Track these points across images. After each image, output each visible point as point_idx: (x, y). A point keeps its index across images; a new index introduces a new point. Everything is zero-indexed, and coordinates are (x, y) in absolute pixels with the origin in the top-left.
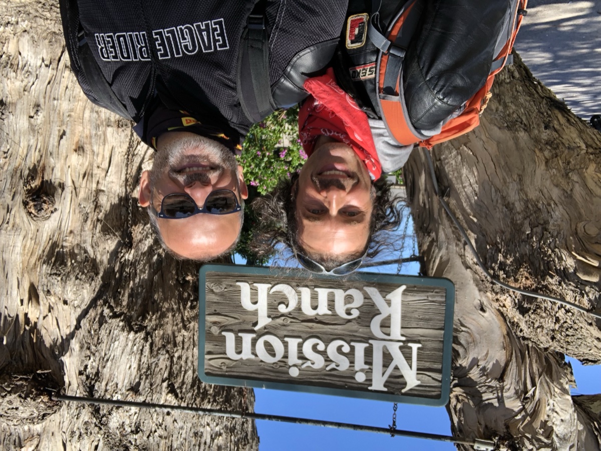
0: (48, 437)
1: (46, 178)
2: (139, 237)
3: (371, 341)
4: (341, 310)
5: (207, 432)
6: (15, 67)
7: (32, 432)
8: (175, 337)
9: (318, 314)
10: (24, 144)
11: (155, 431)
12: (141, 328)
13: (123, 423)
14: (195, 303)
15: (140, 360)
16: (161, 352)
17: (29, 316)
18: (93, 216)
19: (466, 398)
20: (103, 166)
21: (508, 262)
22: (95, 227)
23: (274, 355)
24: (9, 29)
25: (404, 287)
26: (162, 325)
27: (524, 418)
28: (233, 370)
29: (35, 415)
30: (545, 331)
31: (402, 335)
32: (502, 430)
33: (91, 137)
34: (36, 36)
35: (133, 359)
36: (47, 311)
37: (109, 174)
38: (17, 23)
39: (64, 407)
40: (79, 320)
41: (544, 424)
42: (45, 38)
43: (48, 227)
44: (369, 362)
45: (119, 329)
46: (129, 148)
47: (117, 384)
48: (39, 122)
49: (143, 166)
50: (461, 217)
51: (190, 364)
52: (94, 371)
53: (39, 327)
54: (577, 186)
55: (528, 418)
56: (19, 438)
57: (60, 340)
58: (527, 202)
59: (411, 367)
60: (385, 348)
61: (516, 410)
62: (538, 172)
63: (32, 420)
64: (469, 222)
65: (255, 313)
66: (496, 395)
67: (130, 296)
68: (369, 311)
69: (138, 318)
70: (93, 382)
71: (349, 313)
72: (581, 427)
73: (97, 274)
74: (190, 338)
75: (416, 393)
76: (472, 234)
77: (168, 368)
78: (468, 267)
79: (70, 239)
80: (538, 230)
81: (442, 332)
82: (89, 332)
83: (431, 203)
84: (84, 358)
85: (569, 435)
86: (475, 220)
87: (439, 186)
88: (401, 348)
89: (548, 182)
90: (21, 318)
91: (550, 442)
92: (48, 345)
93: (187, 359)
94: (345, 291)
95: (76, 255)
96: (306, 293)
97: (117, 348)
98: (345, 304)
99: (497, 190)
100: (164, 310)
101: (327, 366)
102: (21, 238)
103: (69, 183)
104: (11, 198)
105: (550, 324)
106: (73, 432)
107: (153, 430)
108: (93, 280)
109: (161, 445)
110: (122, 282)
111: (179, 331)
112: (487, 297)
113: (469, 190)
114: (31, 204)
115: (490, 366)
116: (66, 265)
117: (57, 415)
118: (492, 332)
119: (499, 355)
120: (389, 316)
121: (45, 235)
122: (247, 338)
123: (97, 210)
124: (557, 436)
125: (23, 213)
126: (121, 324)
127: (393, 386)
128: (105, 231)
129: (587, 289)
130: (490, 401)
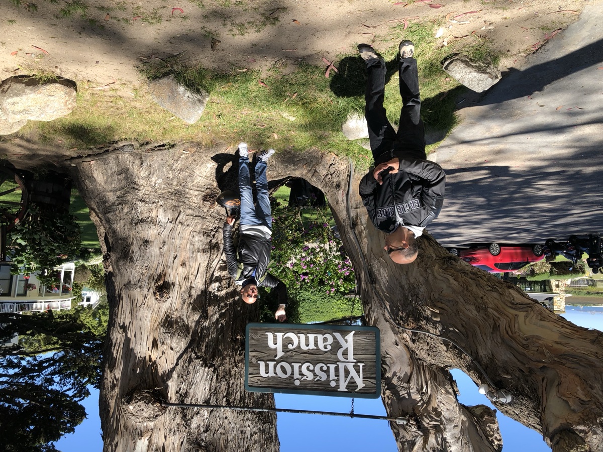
0: (157, 431)
1: (166, 280)
2: (212, 313)
3: (338, 363)
4: (321, 346)
5: (248, 431)
6: (155, 223)
7: (148, 427)
8: (230, 371)
9: (309, 349)
10: (156, 262)
11: (218, 430)
12: (212, 365)
13: (200, 425)
14: (242, 352)
15: (211, 385)
16: (223, 380)
17: (152, 357)
18: (188, 301)
19: (392, 396)
20: (194, 274)
21: (404, 316)
22: (189, 307)
23: (286, 374)
24: (154, 205)
25: (353, 332)
26: (223, 364)
27: (423, 405)
28: (264, 383)
29: (152, 416)
30: (424, 351)
31: (354, 359)
32: (411, 412)
33: (189, 258)
34: (166, 208)
35: (207, 384)
36: (161, 354)
37: (197, 278)
38: (158, 202)
39: (168, 411)
40: (178, 360)
41: (435, 410)
42: (170, 209)
43: (165, 306)
44: (337, 375)
45: (200, 365)
46: (208, 263)
47: (197, 399)
48: (164, 250)
49: (214, 273)
50: (382, 294)
51: (239, 388)
52: (184, 392)
53: (157, 363)
54: (430, 275)
55: (425, 405)
56: (141, 431)
57: (167, 372)
58: (409, 284)
59: (360, 377)
60: (345, 366)
61: (418, 400)
62: (415, 269)
63: (150, 419)
64: (385, 296)
65: (276, 350)
66: (406, 392)
67: (206, 346)
68: (336, 346)
69: (210, 359)
70: (183, 398)
71: (326, 348)
72: (465, 419)
73: (189, 333)
74: (239, 373)
75: (363, 391)
76: (388, 303)
77: (227, 390)
78: (387, 321)
79: (175, 313)
80: (415, 297)
81: (375, 356)
82: (183, 367)
83: (368, 288)
84: (179, 383)
85: (453, 419)
86: (388, 295)
87: (370, 279)
88: (354, 366)
89: (419, 274)
90: (147, 358)
91: (439, 419)
92: (160, 375)
93: (237, 385)
94: (323, 335)
95: (179, 322)
96: (302, 336)
97: (198, 377)
98: (324, 343)
99: (397, 279)
100: (224, 355)
101: (315, 378)
102: (151, 312)
103: (177, 283)
104: (147, 290)
105: (426, 347)
106: (171, 429)
107: (217, 429)
108: (186, 337)
109: (221, 439)
110: (202, 339)
111: (233, 368)
112: (398, 337)
113: (384, 280)
114: (158, 293)
115: (402, 376)
116: (173, 328)
117: (163, 416)
118: (403, 356)
119: (407, 369)
120: (347, 348)
121: (163, 311)
122: (271, 364)
123: (190, 298)
124: (445, 418)
125: (153, 299)
126: (201, 362)
127: (350, 388)
128: (194, 309)
129: (437, 325)
130: (403, 396)
